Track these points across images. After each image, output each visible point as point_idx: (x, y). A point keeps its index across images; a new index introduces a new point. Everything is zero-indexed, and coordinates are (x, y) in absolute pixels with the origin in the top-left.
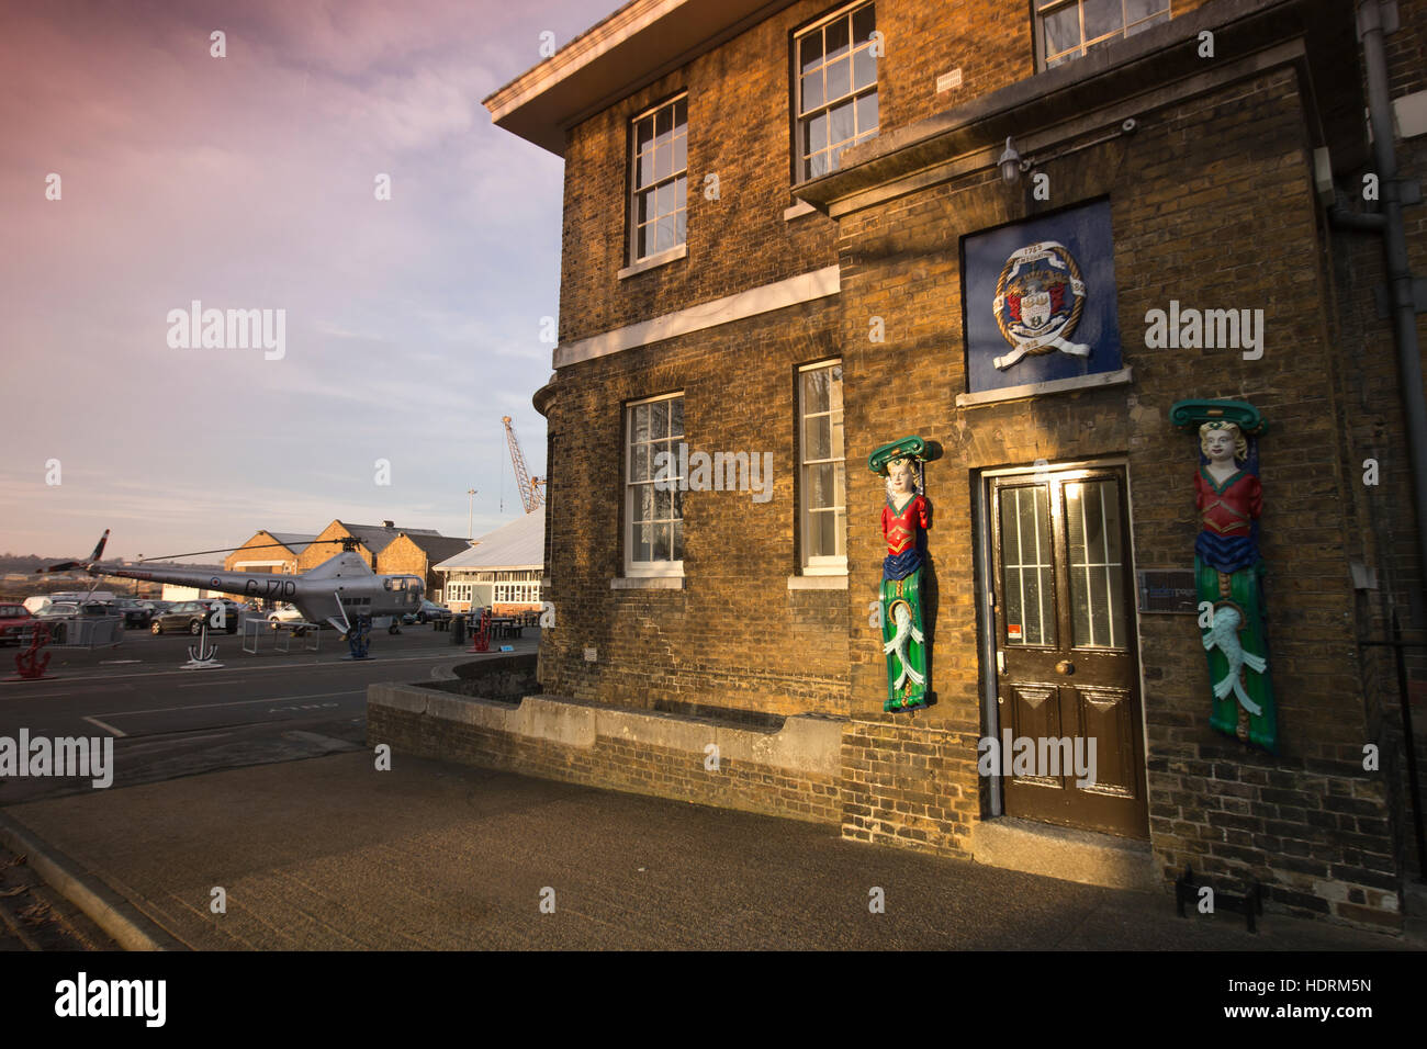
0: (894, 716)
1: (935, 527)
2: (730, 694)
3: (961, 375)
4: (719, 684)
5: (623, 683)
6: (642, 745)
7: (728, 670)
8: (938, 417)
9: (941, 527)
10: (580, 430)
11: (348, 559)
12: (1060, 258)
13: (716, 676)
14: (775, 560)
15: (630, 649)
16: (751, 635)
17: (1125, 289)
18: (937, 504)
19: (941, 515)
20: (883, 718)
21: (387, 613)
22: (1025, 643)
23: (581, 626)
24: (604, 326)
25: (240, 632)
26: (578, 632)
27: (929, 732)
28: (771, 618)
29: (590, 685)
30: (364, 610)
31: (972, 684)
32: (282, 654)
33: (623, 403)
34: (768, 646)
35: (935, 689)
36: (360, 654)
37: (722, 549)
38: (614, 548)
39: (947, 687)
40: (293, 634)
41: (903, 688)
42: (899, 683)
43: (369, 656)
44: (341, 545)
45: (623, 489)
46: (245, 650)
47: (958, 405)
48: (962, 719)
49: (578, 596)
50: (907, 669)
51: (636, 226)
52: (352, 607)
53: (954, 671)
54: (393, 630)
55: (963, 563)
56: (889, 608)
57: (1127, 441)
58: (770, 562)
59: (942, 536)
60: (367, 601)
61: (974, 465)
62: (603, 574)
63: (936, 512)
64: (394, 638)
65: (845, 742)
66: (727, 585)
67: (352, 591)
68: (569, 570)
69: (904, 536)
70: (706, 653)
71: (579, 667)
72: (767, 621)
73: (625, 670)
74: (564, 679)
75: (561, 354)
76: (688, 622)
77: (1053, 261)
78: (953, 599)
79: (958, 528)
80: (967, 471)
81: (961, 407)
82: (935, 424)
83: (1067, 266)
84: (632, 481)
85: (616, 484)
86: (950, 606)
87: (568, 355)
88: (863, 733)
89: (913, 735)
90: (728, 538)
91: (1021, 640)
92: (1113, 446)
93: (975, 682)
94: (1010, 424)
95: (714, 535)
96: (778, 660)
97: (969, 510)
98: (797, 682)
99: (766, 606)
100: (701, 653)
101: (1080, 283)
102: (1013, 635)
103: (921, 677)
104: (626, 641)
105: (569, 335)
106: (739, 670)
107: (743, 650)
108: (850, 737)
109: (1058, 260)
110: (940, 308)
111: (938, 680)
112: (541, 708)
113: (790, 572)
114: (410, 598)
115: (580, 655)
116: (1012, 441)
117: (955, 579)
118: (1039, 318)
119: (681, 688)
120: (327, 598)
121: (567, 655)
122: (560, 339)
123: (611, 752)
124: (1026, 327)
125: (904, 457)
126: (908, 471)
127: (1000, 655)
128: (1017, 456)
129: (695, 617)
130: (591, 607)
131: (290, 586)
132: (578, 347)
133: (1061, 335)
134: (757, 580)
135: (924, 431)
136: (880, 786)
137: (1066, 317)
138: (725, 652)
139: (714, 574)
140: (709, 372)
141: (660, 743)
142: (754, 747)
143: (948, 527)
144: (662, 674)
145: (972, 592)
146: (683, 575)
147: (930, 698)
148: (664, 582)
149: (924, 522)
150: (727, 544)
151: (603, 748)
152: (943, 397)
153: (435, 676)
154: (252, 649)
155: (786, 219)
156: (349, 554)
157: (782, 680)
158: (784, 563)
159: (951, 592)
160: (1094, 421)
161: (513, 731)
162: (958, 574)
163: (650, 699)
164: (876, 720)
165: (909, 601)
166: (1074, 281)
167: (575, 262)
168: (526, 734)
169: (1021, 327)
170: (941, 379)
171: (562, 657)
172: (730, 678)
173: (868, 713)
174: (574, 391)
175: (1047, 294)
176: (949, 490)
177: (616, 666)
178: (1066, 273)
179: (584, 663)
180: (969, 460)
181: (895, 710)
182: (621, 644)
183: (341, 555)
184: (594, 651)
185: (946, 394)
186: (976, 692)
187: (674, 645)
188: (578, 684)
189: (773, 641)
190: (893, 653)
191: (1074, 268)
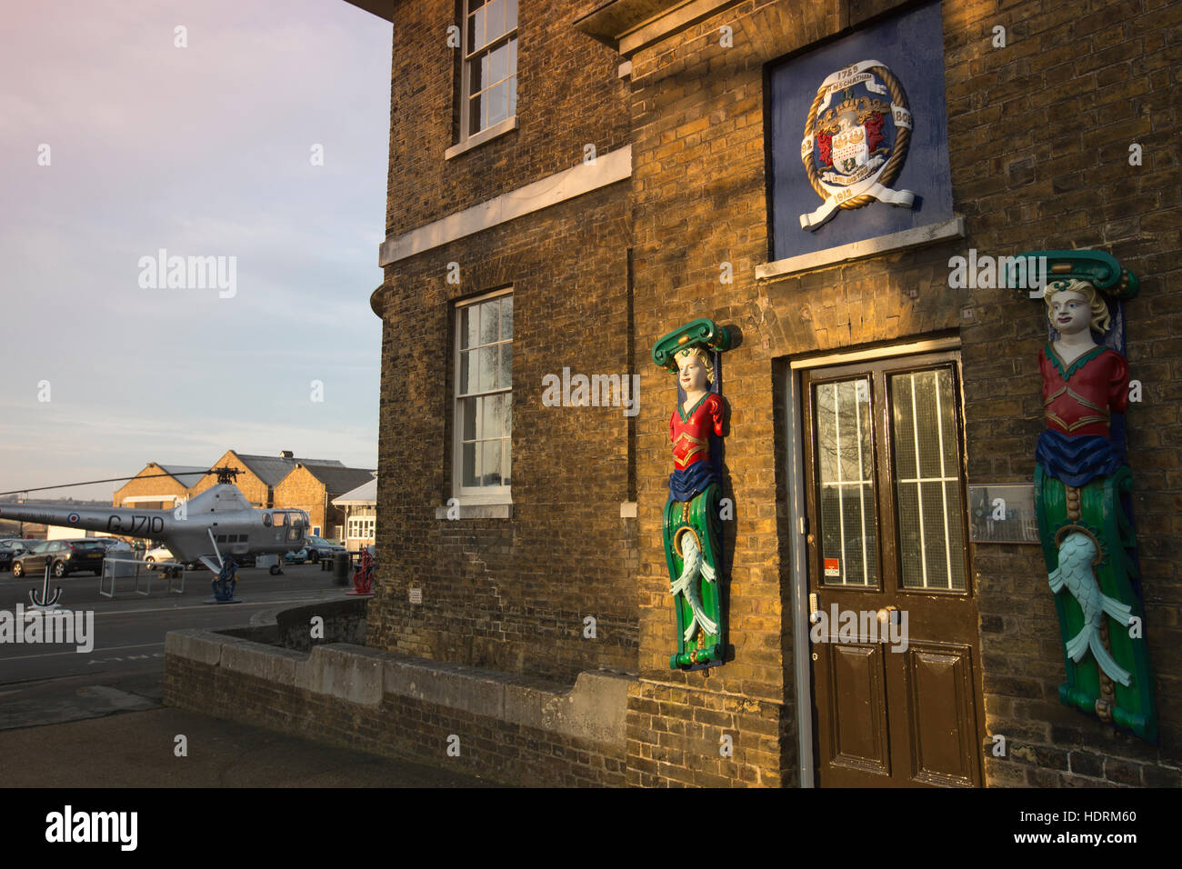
0: (687, 674)
1: (732, 434)
2: (559, 643)
3: (763, 240)
4: (547, 631)
5: (447, 630)
6: (429, 705)
7: (557, 614)
8: (737, 294)
9: (739, 434)
10: (407, 335)
11: (223, 491)
12: (879, 80)
13: (544, 621)
14: (608, 483)
15: (456, 589)
16: (581, 573)
17: (956, 113)
18: (735, 404)
19: (739, 419)
20: (675, 678)
21: (268, 552)
22: (844, 583)
23: (406, 562)
24: (432, 214)
25: (107, 573)
26: (403, 569)
27: (723, 696)
28: (604, 553)
29: (414, 632)
30: (241, 548)
31: (773, 636)
32: (142, 598)
33: (452, 302)
34: (601, 586)
35: (732, 641)
36: (224, 598)
37: (552, 471)
38: (441, 471)
39: (746, 638)
40: (164, 575)
41: (694, 638)
42: (689, 633)
43: (235, 599)
44: (215, 477)
45: (451, 403)
46: (101, 593)
47: (757, 277)
48: (762, 681)
49: (403, 528)
50: (699, 616)
51: (466, 97)
52: (227, 545)
53: (753, 618)
54: (274, 571)
55: (763, 480)
56: (672, 536)
57: (958, 314)
58: (601, 486)
59: (741, 445)
60: (244, 538)
61: (777, 353)
62: (428, 501)
63: (734, 415)
64: (277, 579)
65: (631, 707)
66: (556, 513)
67: (227, 527)
68: (395, 497)
69: (692, 445)
70: (534, 594)
71: (403, 611)
72: (599, 555)
73: (448, 615)
74: (388, 625)
75: (388, 249)
76: (516, 558)
77: (872, 86)
78: (752, 525)
79: (759, 434)
80: (770, 361)
81: (761, 280)
82: (733, 303)
83: (888, 91)
84: (461, 393)
85: (443, 397)
86: (749, 535)
87: (395, 250)
88: (651, 696)
89: (706, 699)
90: (558, 458)
91: (839, 579)
92: (942, 323)
93: (778, 632)
94: (819, 299)
95: (543, 454)
96: (611, 602)
97: (771, 411)
98: (630, 629)
99: (599, 538)
100: (529, 595)
101: (903, 111)
102: (830, 572)
103: (714, 625)
104: (451, 580)
105: (397, 227)
106: (569, 614)
107: (574, 590)
108: (636, 700)
109: (876, 83)
110: (740, 157)
111: (736, 629)
112: (330, 659)
113: (624, 497)
114: (293, 535)
115: (405, 597)
116: (821, 321)
117: (755, 500)
118: (853, 160)
119: (508, 636)
120: (198, 535)
121: (391, 597)
122: (388, 232)
123: (397, 713)
124: (838, 173)
125: (693, 346)
126: (698, 363)
127: (813, 596)
128: (826, 340)
129: (523, 551)
130: (417, 541)
131: (158, 522)
132: (406, 239)
133: (879, 180)
134: (589, 506)
135: (721, 313)
136: (668, 764)
137: (886, 157)
138: (555, 594)
139: (543, 500)
140: (540, 262)
141: (447, 702)
142: (543, 710)
143: (748, 434)
144: (488, 619)
145: (774, 516)
146: (510, 501)
147: (725, 652)
148: (490, 510)
149: (718, 427)
150: (557, 464)
151: (391, 708)
152: (742, 269)
153: (255, 622)
154: (109, 593)
155: (620, 76)
156: (224, 486)
157: (613, 627)
158: (618, 486)
159: (751, 517)
160: (918, 289)
161: (302, 687)
162: (757, 493)
163: (475, 649)
164: (666, 679)
165: (697, 527)
166: (897, 109)
167: (404, 142)
168: (315, 689)
169: (832, 174)
170: (740, 246)
171: (387, 598)
172: (558, 624)
173: (658, 670)
174: (401, 291)
175: (863, 128)
176: (749, 386)
177: (441, 610)
178: (886, 99)
179: (407, 606)
180: (772, 348)
181: (687, 667)
182: (445, 583)
183: (216, 487)
184: (419, 591)
185: (746, 265)
186: (779, 645)
187: (501, 586)
188: (402, 631)
189: (605, 581)
190: (681, 594)
191: (897, 91)
